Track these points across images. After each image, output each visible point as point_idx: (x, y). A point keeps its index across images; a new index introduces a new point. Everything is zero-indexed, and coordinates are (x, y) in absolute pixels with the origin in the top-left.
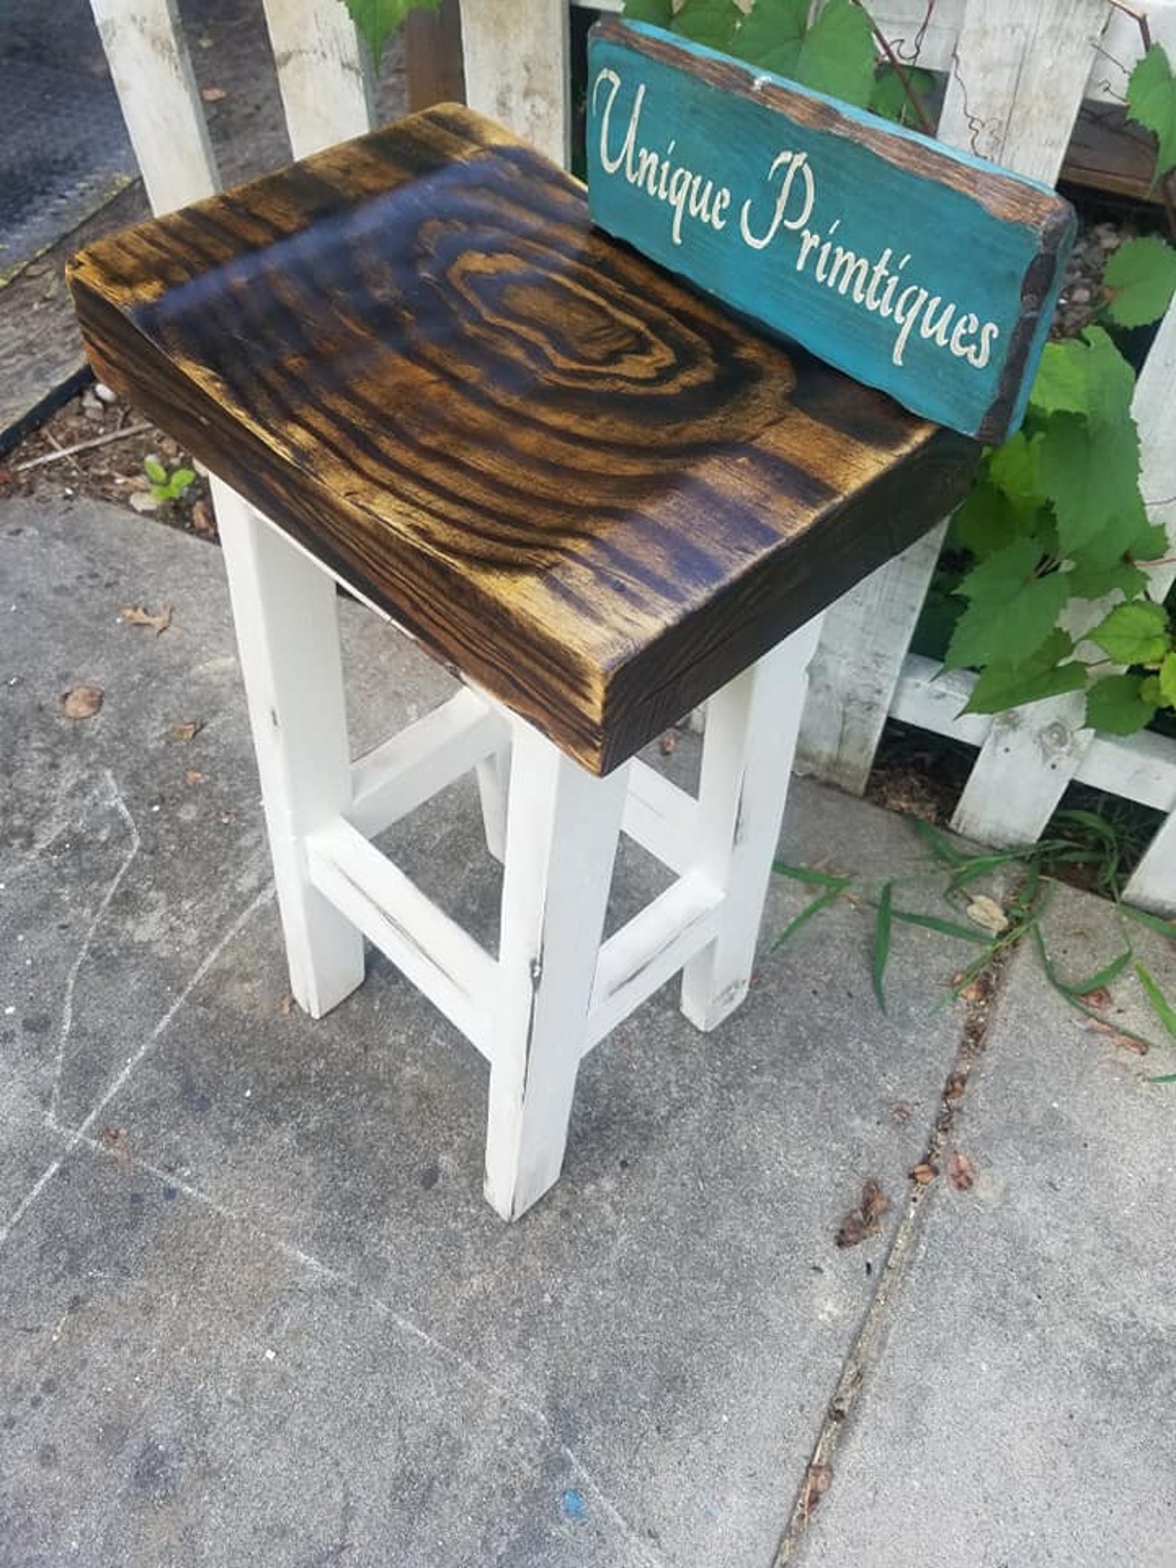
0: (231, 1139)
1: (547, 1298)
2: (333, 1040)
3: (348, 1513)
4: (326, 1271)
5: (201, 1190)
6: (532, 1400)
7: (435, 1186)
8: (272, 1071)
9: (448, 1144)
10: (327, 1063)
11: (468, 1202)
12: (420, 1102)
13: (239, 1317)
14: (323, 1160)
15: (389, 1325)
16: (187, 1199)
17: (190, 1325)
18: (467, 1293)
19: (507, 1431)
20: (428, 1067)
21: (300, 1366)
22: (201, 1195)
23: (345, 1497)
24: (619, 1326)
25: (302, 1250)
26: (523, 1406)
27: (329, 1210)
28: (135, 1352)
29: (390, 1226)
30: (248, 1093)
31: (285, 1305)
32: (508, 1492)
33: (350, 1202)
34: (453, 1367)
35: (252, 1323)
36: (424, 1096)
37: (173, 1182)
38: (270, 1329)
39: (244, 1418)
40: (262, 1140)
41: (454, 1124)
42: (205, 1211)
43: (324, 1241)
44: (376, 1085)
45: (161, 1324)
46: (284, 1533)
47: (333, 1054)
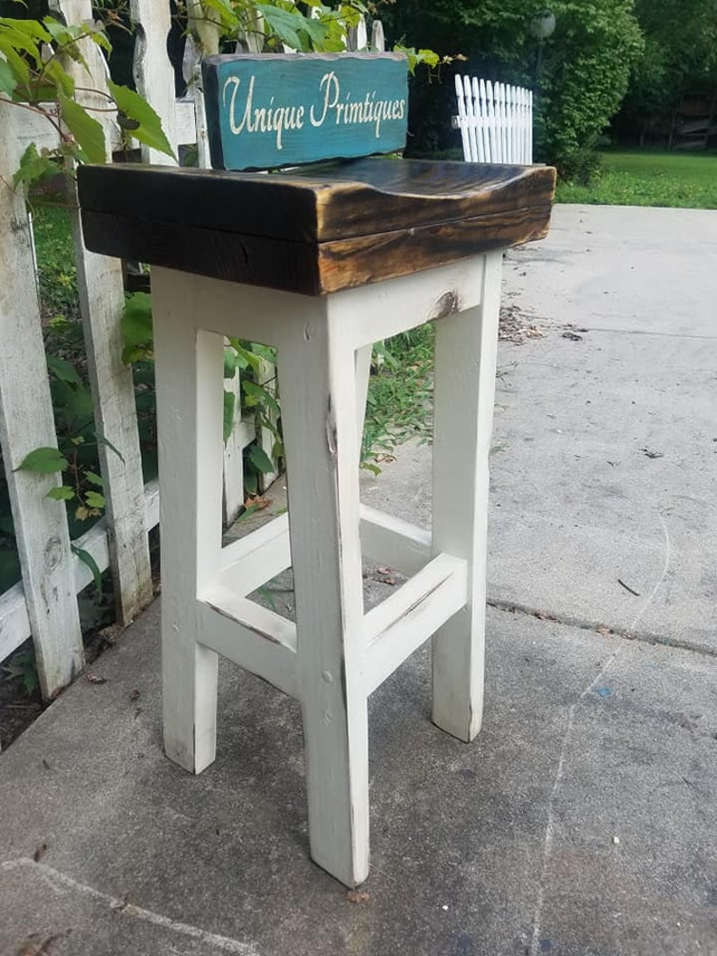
0: (485, 911)
1: (513, 710)
2: (385, 855)
3: (670, 783)
4: (551, 821)
5: (533, 921)
6: (567, 712)
7: (473, 770)
8: (422, 895)
9: (443, 768)
10: (405, 855)
11: (476, 753)
12: (419, 788)
13: (604, 867)
14: (479, 840)
15: (564, 781)
16: (544, 929)
17: (627, 898)
18: (528, 747)
19: (588, 720)
20: (393, 787)
21: (613, 824)
22: (536, 919)
23: (664, 785)
24: (512, 681)
25: (545, 839)
26: (572, 715)
27: (511, 828)
28: (666, 933)
29: (507, 791)
30: (446, 908)
31: (583, 841)
32: (614, 716)
33: (502, 817)
34: (570, 747)
35: (604, 858)
36: (414, 787)
37: (535, 945)
38: (600, 846)
39: (659, 848)
40: (479, 886)
41: (429, 767)
42: (547, 913)
43: (533, 827)
44: (415, 817)
45: (637, 920)
46: (700, 811)
47: (397, 852)
